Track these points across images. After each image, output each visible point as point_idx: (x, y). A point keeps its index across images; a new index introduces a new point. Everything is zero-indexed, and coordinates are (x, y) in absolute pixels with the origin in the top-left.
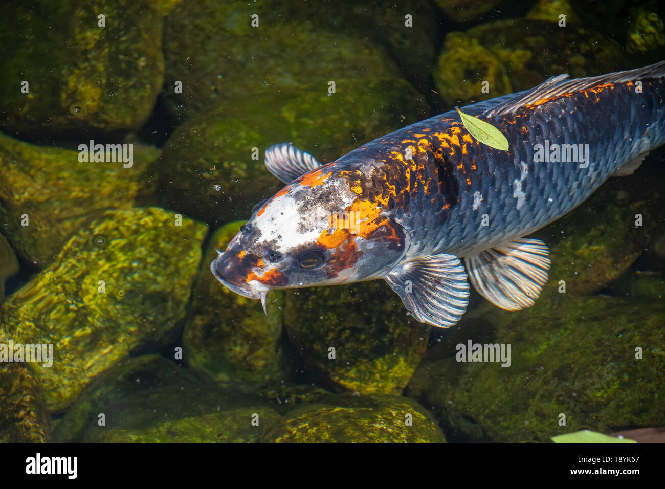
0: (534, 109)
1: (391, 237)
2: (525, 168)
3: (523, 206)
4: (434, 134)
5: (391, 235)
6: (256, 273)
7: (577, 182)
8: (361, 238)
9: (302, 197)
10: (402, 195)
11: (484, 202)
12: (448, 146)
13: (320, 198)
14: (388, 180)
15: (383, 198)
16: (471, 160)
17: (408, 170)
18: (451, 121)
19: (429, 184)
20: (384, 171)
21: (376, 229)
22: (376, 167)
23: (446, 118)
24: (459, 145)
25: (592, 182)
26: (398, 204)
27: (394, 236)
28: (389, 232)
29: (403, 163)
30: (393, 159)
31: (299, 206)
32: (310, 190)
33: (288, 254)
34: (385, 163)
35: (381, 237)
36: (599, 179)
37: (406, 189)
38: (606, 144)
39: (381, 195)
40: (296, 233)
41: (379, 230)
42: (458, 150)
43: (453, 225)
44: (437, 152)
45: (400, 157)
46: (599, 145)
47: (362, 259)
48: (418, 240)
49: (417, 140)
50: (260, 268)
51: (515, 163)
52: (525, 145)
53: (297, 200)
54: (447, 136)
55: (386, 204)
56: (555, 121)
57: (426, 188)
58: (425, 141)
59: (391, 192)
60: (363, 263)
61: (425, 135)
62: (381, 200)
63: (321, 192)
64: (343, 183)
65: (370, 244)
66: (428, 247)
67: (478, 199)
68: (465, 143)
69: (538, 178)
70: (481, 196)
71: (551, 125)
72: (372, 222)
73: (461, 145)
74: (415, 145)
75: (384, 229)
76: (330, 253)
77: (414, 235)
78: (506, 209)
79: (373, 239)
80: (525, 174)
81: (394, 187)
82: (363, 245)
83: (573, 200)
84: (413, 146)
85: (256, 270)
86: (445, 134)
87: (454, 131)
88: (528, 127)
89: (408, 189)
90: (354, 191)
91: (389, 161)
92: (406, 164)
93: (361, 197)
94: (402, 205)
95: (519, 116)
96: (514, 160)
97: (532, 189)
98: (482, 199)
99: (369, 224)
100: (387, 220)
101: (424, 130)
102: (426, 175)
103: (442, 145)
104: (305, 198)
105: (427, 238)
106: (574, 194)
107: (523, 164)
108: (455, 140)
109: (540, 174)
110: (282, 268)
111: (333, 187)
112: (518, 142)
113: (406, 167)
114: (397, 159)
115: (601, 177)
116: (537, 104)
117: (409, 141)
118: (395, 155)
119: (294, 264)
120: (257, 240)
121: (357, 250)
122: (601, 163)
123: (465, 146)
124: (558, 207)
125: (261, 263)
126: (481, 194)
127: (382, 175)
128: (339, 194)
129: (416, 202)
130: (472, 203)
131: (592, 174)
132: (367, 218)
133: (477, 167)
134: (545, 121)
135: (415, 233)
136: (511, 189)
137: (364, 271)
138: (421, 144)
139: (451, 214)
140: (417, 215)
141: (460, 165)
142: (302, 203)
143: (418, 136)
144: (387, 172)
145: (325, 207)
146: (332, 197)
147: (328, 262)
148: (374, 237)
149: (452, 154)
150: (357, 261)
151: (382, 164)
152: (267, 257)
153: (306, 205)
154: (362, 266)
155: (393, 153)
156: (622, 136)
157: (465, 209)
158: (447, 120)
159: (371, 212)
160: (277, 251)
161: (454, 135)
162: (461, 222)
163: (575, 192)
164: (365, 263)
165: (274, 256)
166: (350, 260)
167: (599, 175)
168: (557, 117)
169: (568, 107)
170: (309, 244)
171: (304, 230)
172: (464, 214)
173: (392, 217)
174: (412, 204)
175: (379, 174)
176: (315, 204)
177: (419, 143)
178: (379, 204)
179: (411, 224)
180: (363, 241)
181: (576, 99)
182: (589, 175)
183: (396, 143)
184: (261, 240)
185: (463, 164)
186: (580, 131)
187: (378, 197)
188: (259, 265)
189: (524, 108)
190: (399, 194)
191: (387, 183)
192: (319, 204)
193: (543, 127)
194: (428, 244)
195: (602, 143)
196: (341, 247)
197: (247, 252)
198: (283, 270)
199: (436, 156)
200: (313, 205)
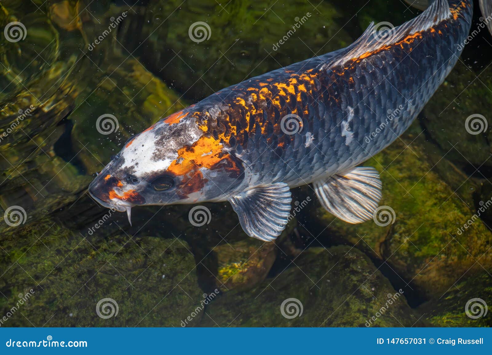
0: (360, 62)
1: (232, 169)
2: (351, 111)
3: (351, 142)
4: (275, 83)
5: (232, 167)
6: (116, 192)
7: (399, 117)
8: (206, 169)
9: (160, 132)
10: (242, 134)
11: (316, 141)
12: (285, 94)
13: (174, 133)
14: (230, 122)
15: (225, 136)
16: (304, 106)
17: (249, 114)
18: (291, 73)
19: (266, 126)
20: (227, 113)
21: (219, 162)
22: (222, 111)
23: (288, 70)
24: (294, 94)
25: (411, 114)
26: (239, 142)
27: (234, 167)
28: (230, 165)
29: (245, 108)
30: (237, 103)
31: (157, 139)
32: (168, 127)
33: (143, 178)
34: (230, 107)
35: (223, 168)
36: (418, 110)
37: (245, 130)
38: (419, 83)
39: (224, 133)
40: (150, 161)
41: (221, 163)
42: (293, 97)
43: (288, 160)
44: (274, 99)
45: (243, 103)
46: (414, 86)
47: (208, 185)
48: (257, 171)
49: (260, 88)
50: (119, 188)
51: (342, 107)
52: (351, 92)
53: (156, 135)
54: (284, 85)
55: (228, 141)
56: (377, 71)
57: (263, 129)
58: (265, 90)
59: (232, 132)
60: (209, 188)
61: (267, 84)
62: (224, 138)
63: (175, 129)
64: (194, 121)
65: (213, 174)
66: (266, 177)
67: (310, 138)
68: (299, 92)
69: (363, 119)
70: (312, 136)
71: (373, 75)
72: (215, 156)
73: (296, 94)
74: (257, 93)
75: (225, 162)
76: (179, 179)
77: (253, 168)
78: (336, 146)
79: (216, 170)
80: (351, 116)
81: (235, 127)
82: (208, 174)
83: (397, 131)
84: (255, 93)
85: (117, 189)
86: (283, 84)
87: (291, 82)
88: (354, 78)
89: (247, 129)
90: (201, 129)
91: (233, 106)
92: (247, 108)
93: (206, 134)
94: (241, 142)
95: (347, 69)
96: (342, 105)
97: (358, 128)
98: (313, 138)
99: (212, 157)
100: (228, 155)
101: (268, 80)
102: (264, 119)
103: (279, 94)
104: (163, 133)
105: (265, 170)
106: (397, 126)
107: (349, 108)
108: (291, 89)
109: (364, 115)
110: (138, 190)
111: (185, 124)
112: (345, 90)
113: (247, 111)
114: (240, 104)
115: (418, 108)
116: (362, 57)
117: (253, 89)
118: (239, 100)
119: (148, 186)
120: (121, 167)
121: (203, 178)
122: (417, 99)
123: (299, 94)
124: (384, 139)
125: (120, 183)
126: (312, 134)
127: (226, 117)
128: (188, 131)
129: (254, 140)
130: (305, 141)
131: (411, 108)
132: (211, 152)
133: (309, 112)
134: (368, 72)
135: (253, 166)
136: (340, 129)
137: (210, 194)
138: (262, 92)
139: (285, 151)
140: (254, 151)
141: (294, 110)
142: (159, 137)
143: (262, 84)
144: (230, 114)
145: (176, 140)
146: (183, 133)
147: (178, 187)
148: (216, 168)
149: (288, 101)
150: (203, 186)
151: (227, 108)
152: (125, 179)
153: (161, 139)
154: (208, 191)
155: (237, 99)
156: (432, 73)
157: (298, 147)
158: (288, 72)
159: (214, 148)
160: (133, 174)
161: (290, 85)
162: (295, 157)
163: (398, 125)
164: (211, 188)
165: (131, 178)
166: (197, 185)
167: (416, 107)
168: (378, 67)
169: (388, 58)
170: (161, 172)
171: (156, 158)
172: (298, 151)
173: (233, 152)
174: (250, 142)
175: (223, 116)
176: (169, 138)
177: (260, 91)
178: (222, 141)
179: (250, 158)
180: (208, 171)
181: (394, 51)
182: (408, 110)
183: (243, 90)
184: (123, 167)
185: (298, 110)
186: (398, 78)
187: (221, 135)
188: (119, 185)
189: (350, 61)
190: (239, 134)
191: (230, 124)
192: (171, 138)
193: (367, 77)
194: (267, 175)
195: (417, 84)
196: (188, 175)
197: (111, 176)
198: (139, 191)
199: (273, 103)
200: (167, 139)
